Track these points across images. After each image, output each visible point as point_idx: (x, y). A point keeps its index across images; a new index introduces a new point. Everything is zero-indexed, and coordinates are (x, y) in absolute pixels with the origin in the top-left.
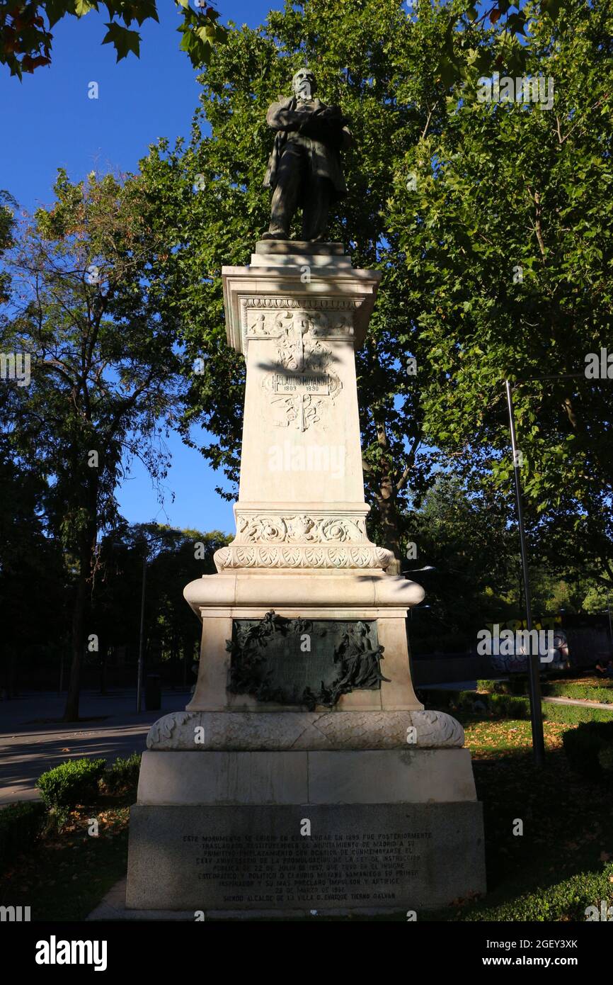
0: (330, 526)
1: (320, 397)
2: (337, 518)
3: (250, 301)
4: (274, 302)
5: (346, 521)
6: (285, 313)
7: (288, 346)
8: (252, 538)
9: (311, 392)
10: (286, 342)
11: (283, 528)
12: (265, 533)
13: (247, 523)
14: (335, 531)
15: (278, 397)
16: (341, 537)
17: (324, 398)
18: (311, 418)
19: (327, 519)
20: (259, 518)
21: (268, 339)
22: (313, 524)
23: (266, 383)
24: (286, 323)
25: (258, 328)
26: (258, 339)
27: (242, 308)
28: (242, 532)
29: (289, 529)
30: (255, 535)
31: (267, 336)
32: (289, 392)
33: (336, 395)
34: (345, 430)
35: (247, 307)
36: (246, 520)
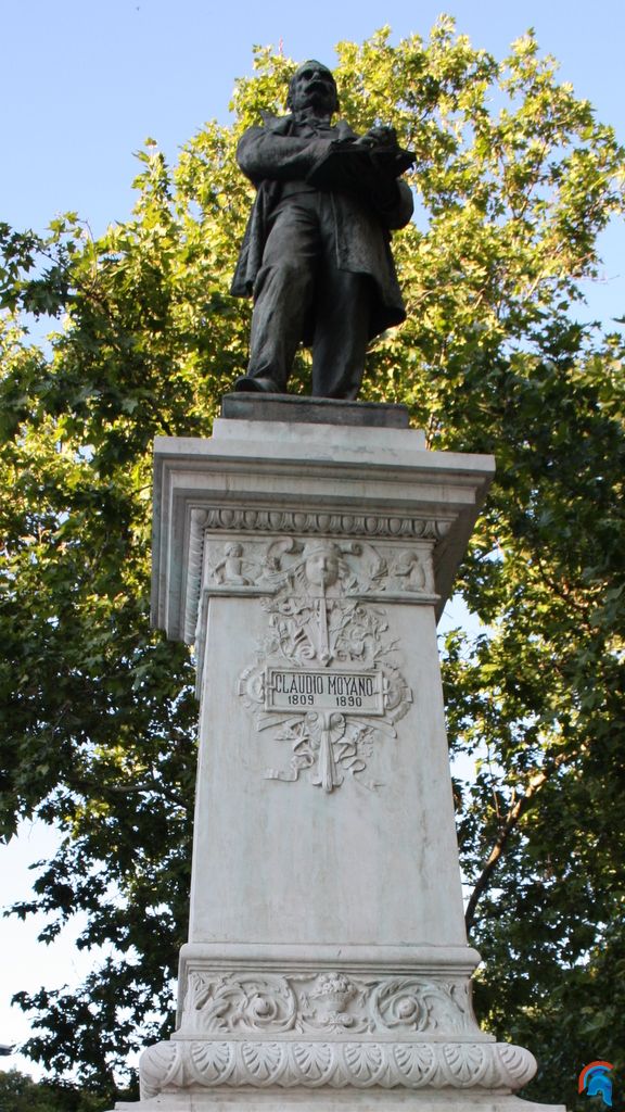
0: (393, 998)
1: (364, 720)
2: (409, 979)
3: (213, 515)
4: (263, 517)
5: (429, 986)
6: (287, 543)
7: (295, 610)
8: (223, 1021)
9: (348, 710)
10: (291, 602)
11: (290, 1001)
12: (251, 1013)
13: (211, 989)
14: (404, 1006)
15: (274, 720)
16: (417, 1021)
17: (374, 723)
18: (347, 763)
19: (386, 982)
20: (239, 978)
21: (254, 596)
22: (355, 994)
23: (249, 689)
24: (289, 563)
25: (229, 572)
26: (228, 595)
27: (193, 528)
28: (198, 1008)
29: (303, 1003)
30: (230, 1018)
31: (250, 588)
32: (299, 707)
33: (399, 718)
34: (421, 791)
35: (205, 528)
36: (209, 981)
